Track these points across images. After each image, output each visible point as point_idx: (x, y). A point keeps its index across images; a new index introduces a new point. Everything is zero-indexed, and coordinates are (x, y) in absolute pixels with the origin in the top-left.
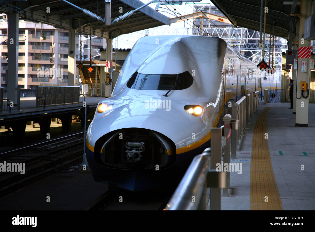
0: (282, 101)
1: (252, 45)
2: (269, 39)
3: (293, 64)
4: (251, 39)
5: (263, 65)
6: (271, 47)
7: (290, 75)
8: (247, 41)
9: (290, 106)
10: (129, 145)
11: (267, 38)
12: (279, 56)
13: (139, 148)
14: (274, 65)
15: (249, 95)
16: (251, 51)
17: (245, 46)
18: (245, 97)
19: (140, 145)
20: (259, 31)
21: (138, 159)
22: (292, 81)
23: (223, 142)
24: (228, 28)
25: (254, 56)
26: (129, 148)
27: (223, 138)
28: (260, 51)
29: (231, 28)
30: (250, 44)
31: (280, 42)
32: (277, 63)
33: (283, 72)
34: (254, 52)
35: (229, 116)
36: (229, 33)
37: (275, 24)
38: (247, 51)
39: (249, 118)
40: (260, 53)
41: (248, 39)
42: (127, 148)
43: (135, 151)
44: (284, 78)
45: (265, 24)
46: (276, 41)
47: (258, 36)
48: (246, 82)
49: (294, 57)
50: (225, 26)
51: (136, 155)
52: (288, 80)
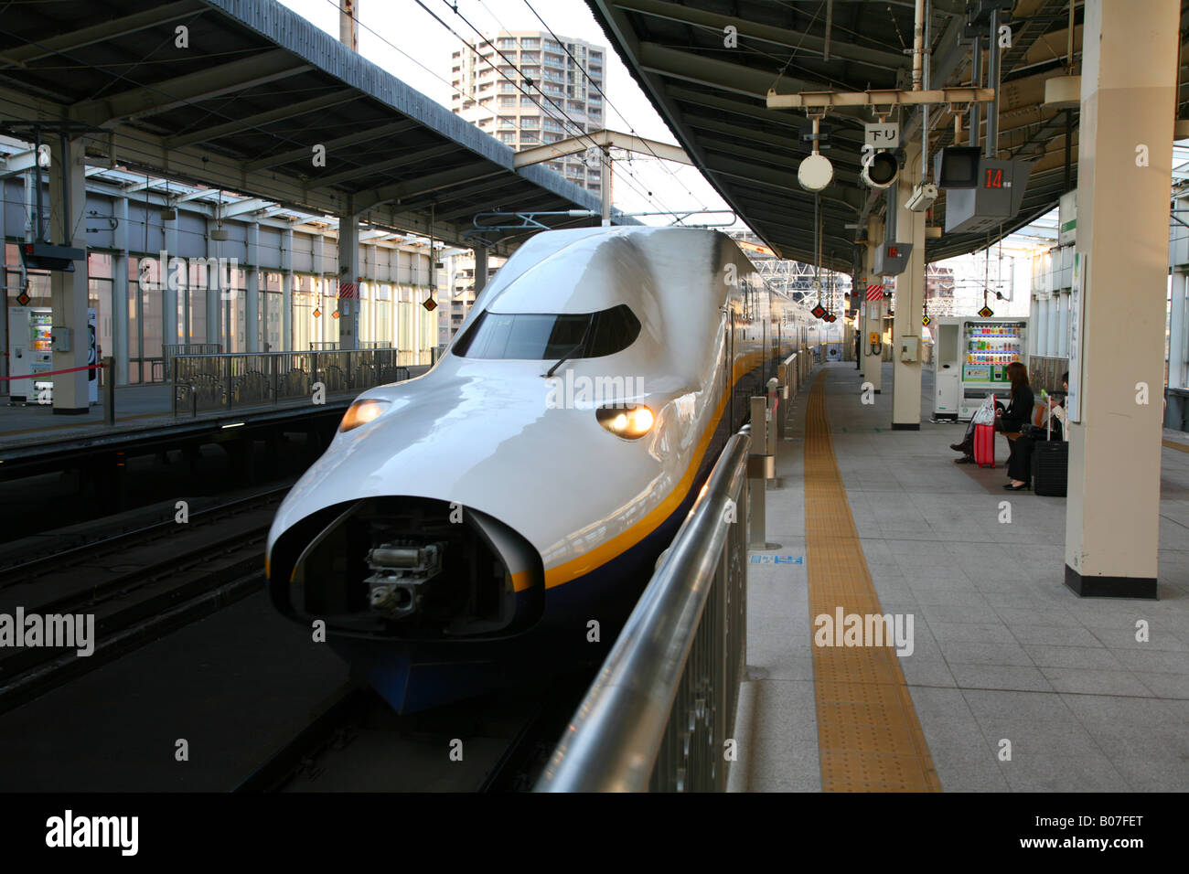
0: (845, 360)
1: (804, 284)
2: (826, 275)
3: (859, 308)
4: (801, 275)
5: (820, 312)
6: (829, 286)
7: (856, 324)
8: (796, 278)
9: (856, 366)
10: (379, 559)
11: (825, 274)
12: (840, 298)
13: (414, 569)
14: (834, 310)
15: (801, 352)
16: (802, 292)
17: (793, 286)
18: (794, 355)
19: (413, 558)
20: (813, 264)
21: (409, 608)
22: (858, 332)
23: (767, 416)
24: (771, 261)
25: (806, 299)
26: (380, 568)
27: (767, 410)
28: (815, 291)
29: (774, 261)
30: (800, 282)
31: (842, 279)
32: (837, 308)
33: (845, 320)
34: (806, 294)
35: (775, 380)
36: (771, 268)
37: (834, 256)
38: (796, 291)
39: (801, 383)
40: (814, 295)
41: (797, 275)
42: (372, 567)
43: (398, 582)
44: (848, 328)
45: (820, 254)
46: (836, 278)
47: (812, 271)
48: (782, 335)
49: (861, 299)
50: (766, 259)
51: (403, 594)
52: (853, 331)
